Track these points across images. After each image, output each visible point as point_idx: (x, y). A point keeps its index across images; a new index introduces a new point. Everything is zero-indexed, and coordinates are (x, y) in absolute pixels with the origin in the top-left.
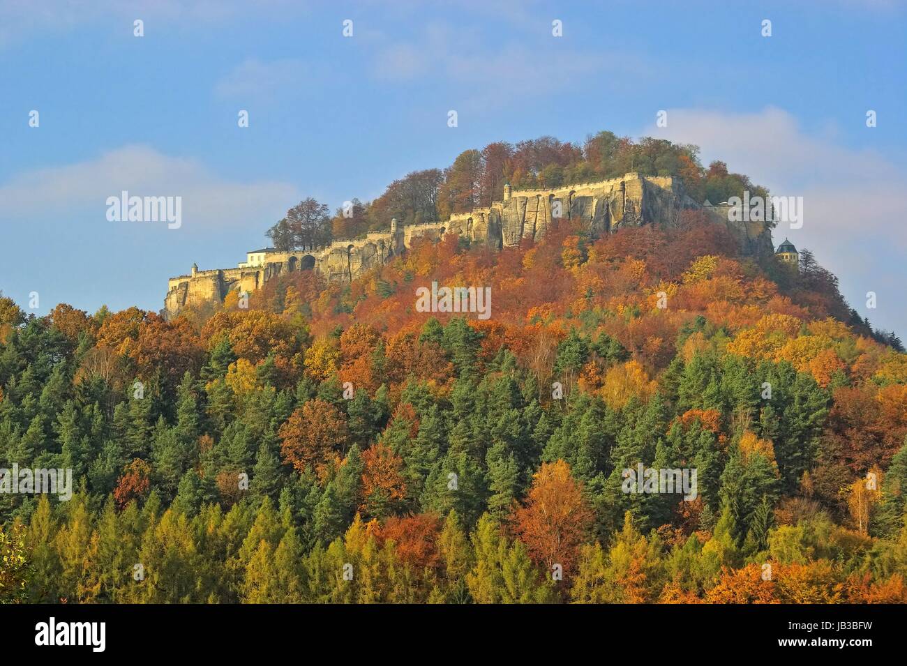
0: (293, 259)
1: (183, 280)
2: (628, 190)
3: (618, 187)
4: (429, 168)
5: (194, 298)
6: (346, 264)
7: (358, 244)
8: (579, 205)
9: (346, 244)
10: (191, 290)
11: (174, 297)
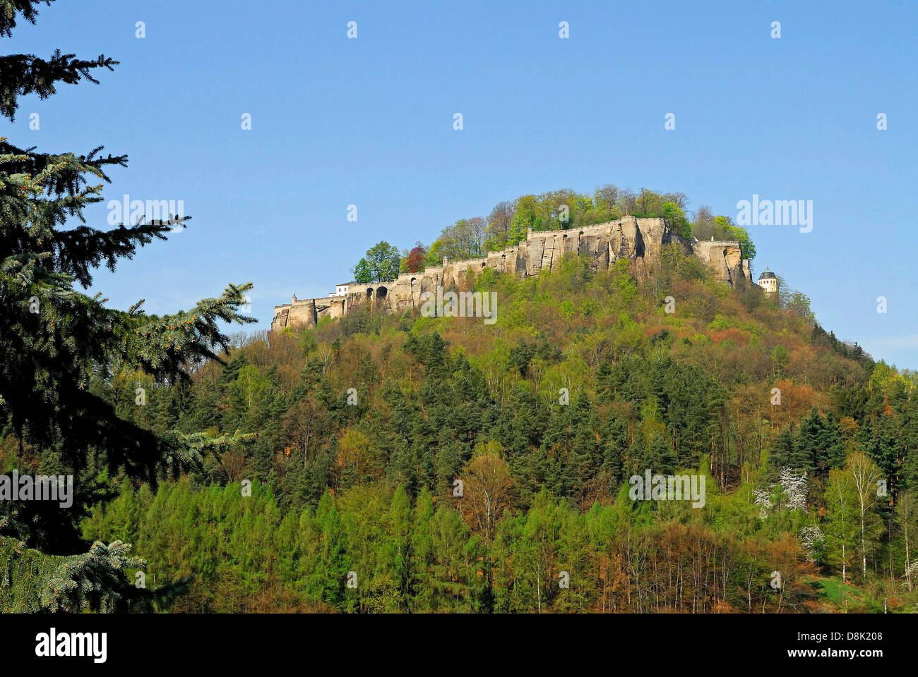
0: (370, 290)
1: (285, 308)
2: (624, 230)
3: (617, 227)
4: (474, 216)
5: (294, 322)
6: (410, 293)
7: (419, 277)
8: (586, 243)
9: (410, 277)
10: (292, 315)
11: (278, 322)
